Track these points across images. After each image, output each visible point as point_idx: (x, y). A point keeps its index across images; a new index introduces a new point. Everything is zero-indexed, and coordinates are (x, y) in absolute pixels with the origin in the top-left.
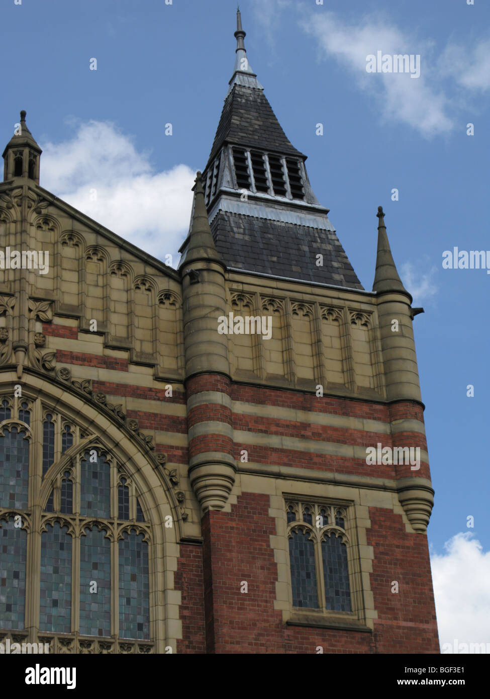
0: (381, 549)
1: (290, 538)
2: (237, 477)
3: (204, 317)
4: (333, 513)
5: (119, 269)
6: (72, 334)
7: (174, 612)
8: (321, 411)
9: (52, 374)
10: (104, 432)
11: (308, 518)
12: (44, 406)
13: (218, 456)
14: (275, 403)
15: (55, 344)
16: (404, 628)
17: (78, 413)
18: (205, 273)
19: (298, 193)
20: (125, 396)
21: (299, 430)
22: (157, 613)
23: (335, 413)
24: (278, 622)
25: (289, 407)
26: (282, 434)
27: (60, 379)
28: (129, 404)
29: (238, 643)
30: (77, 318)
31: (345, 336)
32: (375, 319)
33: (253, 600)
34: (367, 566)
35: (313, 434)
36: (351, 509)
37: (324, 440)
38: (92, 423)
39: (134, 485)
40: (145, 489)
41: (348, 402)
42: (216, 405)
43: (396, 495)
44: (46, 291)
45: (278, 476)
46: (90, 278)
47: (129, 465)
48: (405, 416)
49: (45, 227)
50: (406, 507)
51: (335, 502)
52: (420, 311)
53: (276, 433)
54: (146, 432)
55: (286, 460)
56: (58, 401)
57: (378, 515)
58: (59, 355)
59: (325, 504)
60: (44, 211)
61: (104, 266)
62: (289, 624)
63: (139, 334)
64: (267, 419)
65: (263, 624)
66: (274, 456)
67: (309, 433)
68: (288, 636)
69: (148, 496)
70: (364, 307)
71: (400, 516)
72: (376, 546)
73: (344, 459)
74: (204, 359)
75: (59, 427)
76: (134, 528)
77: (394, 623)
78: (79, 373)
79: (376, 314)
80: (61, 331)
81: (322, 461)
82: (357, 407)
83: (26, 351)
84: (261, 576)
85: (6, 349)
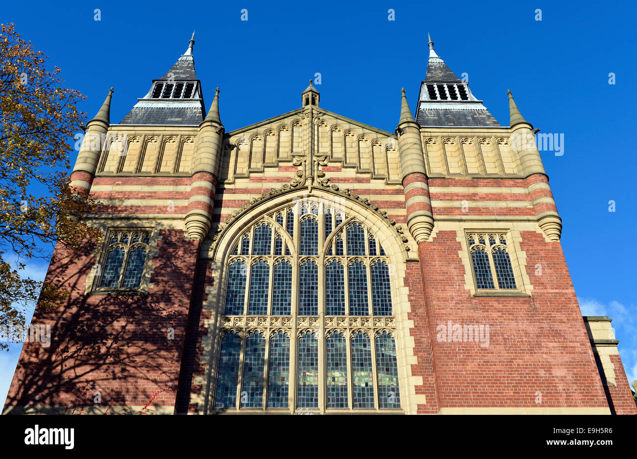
0: (531, 252)
1: (472, 253)
2: (435, 223)
3: (408, 148)
4: (498, 237)
5: (363, 138)
6: (338, 170)
7: (405, 298)
8: (483, 186)
9: (328, 189)
10: (358, 213)
11: (482, 242)
13: (420, 213)
15: (328, 175)
16: (552, 293)
18: (407, 128)
20: (369, 194)
21: (471, 197)
22: (396, 300)
23: (493, 186)
24: (468, 296)
26: (461, 200)
27: (332, 190)
28: (372, 198)
29: (443, 309)
30: (341, 162)
33: (450, 285)
34: (523, 262)
35: (480, 198)
36: (508, 234)
37: (487, 200)
38: (351, 209)
39: (378, 238)
41: (500, 180)
42: (418, 188)
43: (537, 224)
44: (325, 152)
45: (461, 220)
46: (348, 145)
48: (536, 181)
49: (323, 126)
50: (544, 229)
51: (498, 231)
52: (538, 130)
53: (457, 200)
54: (382, 210)
58: (332, 180)
59: (492, 233)
60: (321, 118)
61: (355, 138)
62: (475, 296)
63: (377, 166)
64: (451, 194)
65: (458, 298)
66: (457, 211)
67: (477, 198)
68: (475, 303)
69: (386, 242)
70: (504, 134)
71: (541, 234)
72: (528, 250)
73: (501, 209)
74: (410, 167)
75: (333, 214)
76: (379, 259)
77: (545, 291)
78: (343, 187)
80: (332, 169)
81: (488, 211)
82: (507, 182)
83: (313, 180)
84: (455, 272)
85: (302, 180)
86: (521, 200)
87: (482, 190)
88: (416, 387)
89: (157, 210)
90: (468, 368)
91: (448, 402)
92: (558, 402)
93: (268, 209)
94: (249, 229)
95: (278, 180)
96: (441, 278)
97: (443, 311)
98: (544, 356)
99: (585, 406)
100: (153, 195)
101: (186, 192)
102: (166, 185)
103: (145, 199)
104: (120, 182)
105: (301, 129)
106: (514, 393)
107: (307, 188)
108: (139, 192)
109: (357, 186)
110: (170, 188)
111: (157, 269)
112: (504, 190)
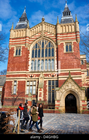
1: (66, 46)
2: (60, 42)
4: (70, 43)
5: (51, 27)
6: (47, 33)
7: (56, 54)
10: (50, 40)
11: (68, 44)
13: (58, 40)
17: (48, 39)
18: (57, 25)
19: (70, 15)
21: (66, 37)
22: (54, 54)
24: (64, 53)
25: (66, 35)
27: (46, 37)
28: (52, 38)
31: (72, 27)
34: (73, 47)
35: (68, 37)
36: (72, 42)
42: (59, 36)
43: (76, 40)
44: (45, 30)
45: (64, 41)
46: (49, 28)
47: (52, 43)
48: (77, 33)
49: (45, 25)
53: (64, 37)
54: (53, 40)
55: (65, 39)
56: (46, 39)
58: (46, 35)
59: (69, 42)
63: (53, 32)
69: (54, 45)
70: (74, 24)
71: (76, 42)
72: (74, 45)
73: (71, 38)
75: (47, 41)
76: (53, 48)
77: (75, 52)
81: (69, 39)
82: (72, 33)
83: (43, 35)
84: (62, 50)
86: (74, 36)
87: (69, 35)
89: (21, 43)
92: (74, 68)
93: (37, 41)
95: (38, 36)
96: (60, 51)
97: (60, 56)
98: (73, 62)
99: (78, 68)
100: (21, 41)
101: (25, 40)
103: (19, 42)
104: (16, 39)
107: (42, 37)
109: (50, 36)
110: (23, 39)
111: (22, 52)
112: (72, 35)
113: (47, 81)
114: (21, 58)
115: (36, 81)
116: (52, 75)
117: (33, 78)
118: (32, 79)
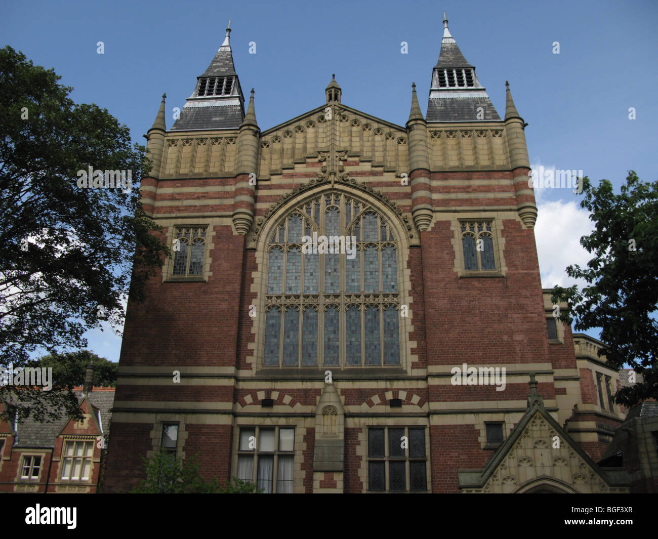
0: (509, 238)
1: (463, 239)
2: (434, 215)
3: (415, 145)
4: (484, 225)
5: (378, 132)
6: (356, 164)
7: (407, 279)
8: (476, 179)
9: (347, 182)
10: (372, 204)
11: (472, 229)
12: (346, 197)
13: (423, 206)
14: (453, 179)
15: (348, 169)
16: (522, 273)
17: (360, 197)
18: (415, 126)
19: (470, 83)
20: (382, 186)
21: (466, 189)
22: (400, 280)
23: (484, 179)
24: (455, 277)
25: (460, 179)
26: (457, 192)
27: (351, 184)
28: (383, 190)
29: (435, 288)
30: (358, 156)
31: (490, 143)
32: (504, 133)
33: (442, 269)
34: (502, 247)
35: (473, 190)
36: (494, 222)
37: (478, 192)
38: (367, 201)
39: (388, 225)
40: (393, 226)
41: (491, 173)
42: (421, 183)
43: (517, 213)
44: (345, 147)
45: (454, 211)
46: (365, 139)
47: (385, 217)
48: (520, 175)
49: (344, 121)
50: (522, 217)
51: (485, 220)
52: (527, 125)
53: (454, 192)
54: (392, 201)
55: (459, 204)
56: (351, 194)
57: (507, 223)
58: (350, 174)
59: (480, 221)
60: (342, 114)
61: (371, 132)
62: (461, 278)
63: (389, 159)
64: (449, 186)
65: (448, 279)
66: (453, 203)
67: (470, 190)
68: (461, 283)
69: (394, 229)
70: (498, 128)
71: (519, 222)
72: (507, 237)
73: (489, 199)
74: (415, 164)
75: (353, 204)
76: (389, 244)
77: (516, 272)
78: (360, 180)
79: (505, 130)
80: (351, 163)
81: (478, 202)
82: (496, 174)
83: (335, 174)
84: (447, 257)
85: (326, 175)
86: (506, 191)
87: (476, 183)
88: (412, 349)
89: (211, 209)
90: (451, 335)
91: (433, 362)
92: (515, 360)
93: (299, 202)
94: (284, 220)
96: (436, 262)
97: (435, 290)
98: (509, 325)
99: (534, 362)
100: (206, 195)
101: (232, 192)
102: (216, 185)
103: (199, 199)
104: (179, 185)
105: (325, 125)
106: (483, 354)
107: (330, 182)
108: (195, 193)
109: (371, 179)
110: (218, 189)
111: (214, 260)
112: (493, 182)
113: (360, 430)
114: (205, 292)
115: (293, 427)
116: (389, 396)
117: (277, 409)
118: (269, 415)
